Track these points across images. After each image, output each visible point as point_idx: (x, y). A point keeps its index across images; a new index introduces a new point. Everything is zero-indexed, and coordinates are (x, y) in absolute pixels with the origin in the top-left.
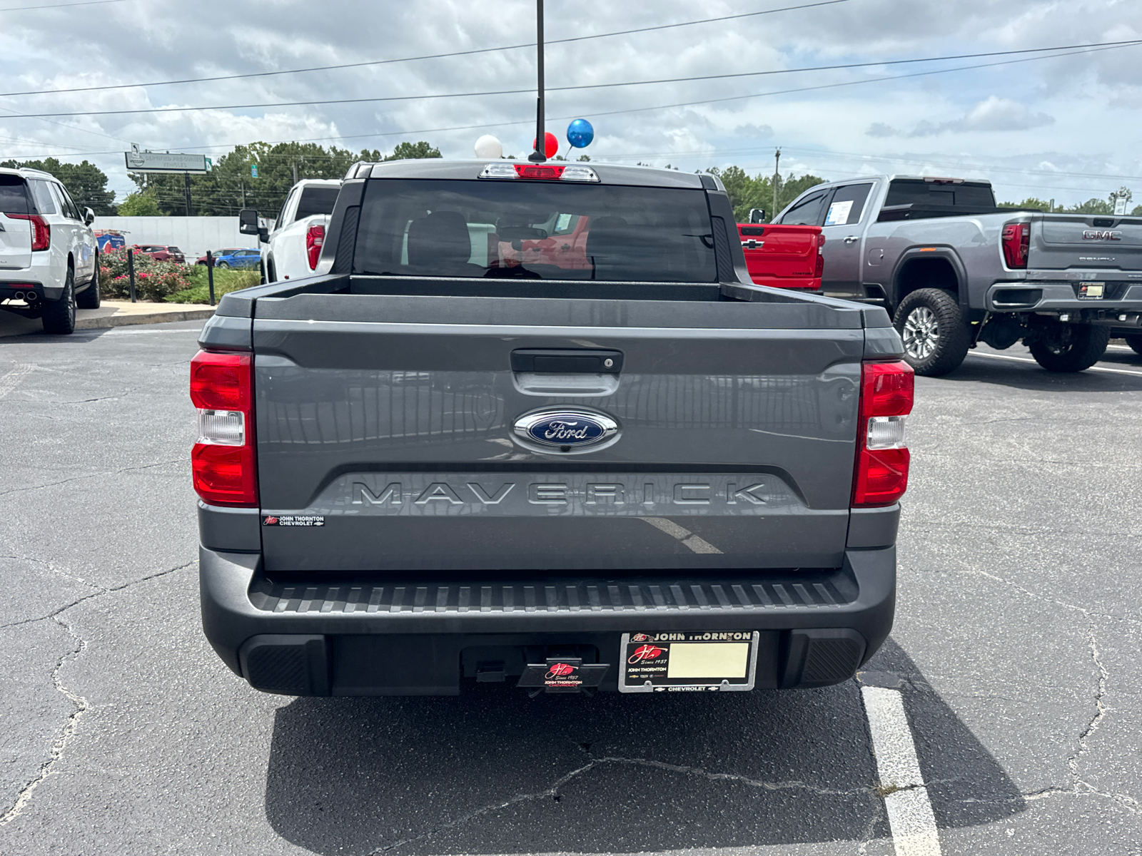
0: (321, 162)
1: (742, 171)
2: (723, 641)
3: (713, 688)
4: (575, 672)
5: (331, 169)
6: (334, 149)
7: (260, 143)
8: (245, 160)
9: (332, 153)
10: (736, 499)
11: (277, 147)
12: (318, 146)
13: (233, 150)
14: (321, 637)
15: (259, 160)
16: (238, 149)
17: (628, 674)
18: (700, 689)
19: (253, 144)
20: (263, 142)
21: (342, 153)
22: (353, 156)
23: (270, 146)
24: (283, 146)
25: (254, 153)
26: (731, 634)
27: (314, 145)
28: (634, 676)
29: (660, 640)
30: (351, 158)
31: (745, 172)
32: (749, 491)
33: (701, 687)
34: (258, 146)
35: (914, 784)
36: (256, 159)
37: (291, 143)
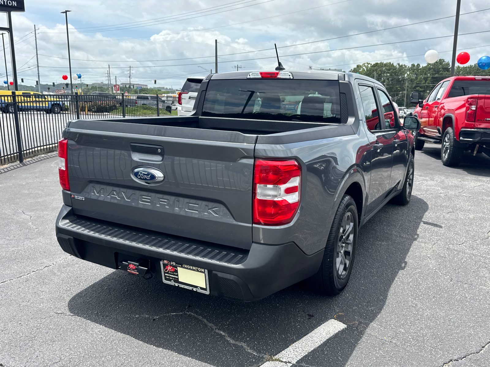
0: (392, 70)
2: (194, 270)
3: (195, 289)
4: (136, 269)
5: (396, 73)
6: (399, 64)
7: (367, 63)
8: (360, 71)
9: (397, 66)
10: (208, 212)
11: (374, 64)
12: (392, 63)
13: (356, 67)
14: (72, 238)
15: (366, 70)
16: (358, 66)
17: (165, 276)
18: (190, 289)
19: (364, 64)
20: (369, 63)
21: (402, 66)
22: (407, 67)
23: (371, 64)
24: (377, 64)
25: (364, 67)
26: (197, 268)
27: (390, 63)
28: (167, 277)
29: (173, 264)
30: (406, 67)
32: (213, 210)
33: (191, 288)
34: (366, 65)
35: (290, 361)
36: (365, 70)
37: (380, 62)
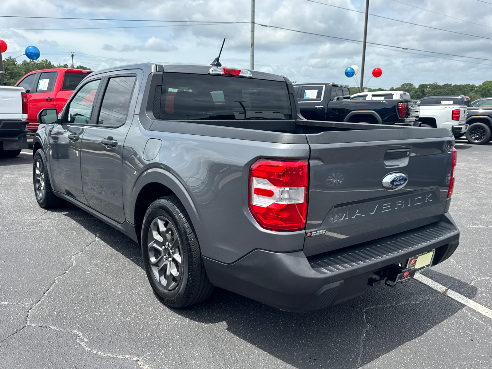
1: (50, 62)
10: (427, 200)
31: (51, 62)
32: (429, 197)
35: (446, 289)
